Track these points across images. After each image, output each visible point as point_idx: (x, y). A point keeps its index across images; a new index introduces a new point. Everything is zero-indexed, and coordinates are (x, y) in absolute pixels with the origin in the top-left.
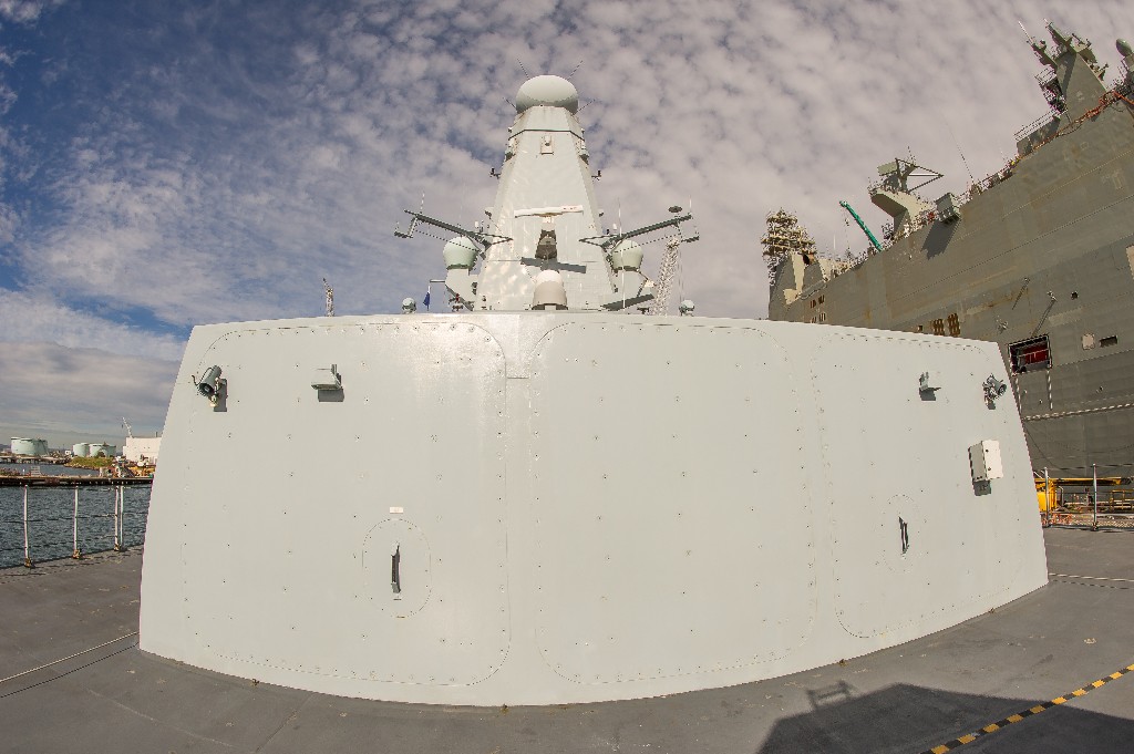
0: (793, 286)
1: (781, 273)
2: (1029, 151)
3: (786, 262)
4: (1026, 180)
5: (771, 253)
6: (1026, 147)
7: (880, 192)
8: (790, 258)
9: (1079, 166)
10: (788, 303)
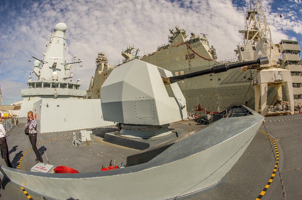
0: (101, 70)
1: (99, 66)
2: (159, 50)
3: (100, 64)
4: (156, 56)
5: (97, 62)
6: (159, 49)
7: (124, 53)
8: (101, 63)
9: (170, 55)
10: (99, 74)
